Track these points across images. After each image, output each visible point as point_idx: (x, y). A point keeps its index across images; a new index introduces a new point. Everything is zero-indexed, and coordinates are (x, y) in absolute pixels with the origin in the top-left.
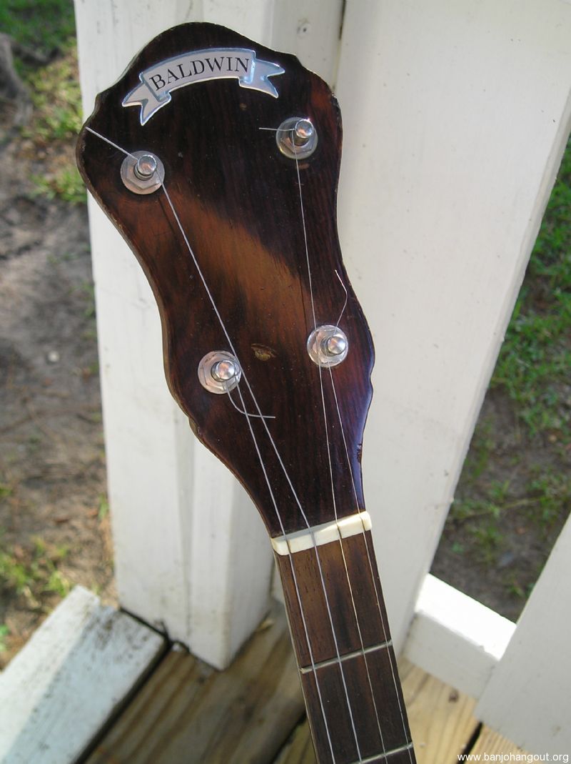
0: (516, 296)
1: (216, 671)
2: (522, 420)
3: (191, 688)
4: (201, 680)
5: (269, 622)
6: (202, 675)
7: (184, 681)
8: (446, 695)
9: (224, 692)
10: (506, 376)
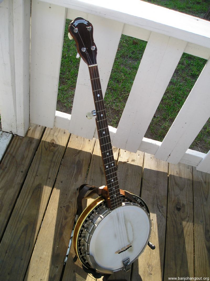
0: (58, 82)
1: (23, 137)
2: (65, 106)
3: (19, 141)
4: (21, 139)
5: (30, 128)
6: (21, 138)
7: (18, 140)
8: (63, 132)
9: (25, 140)
10: (60, 98)
